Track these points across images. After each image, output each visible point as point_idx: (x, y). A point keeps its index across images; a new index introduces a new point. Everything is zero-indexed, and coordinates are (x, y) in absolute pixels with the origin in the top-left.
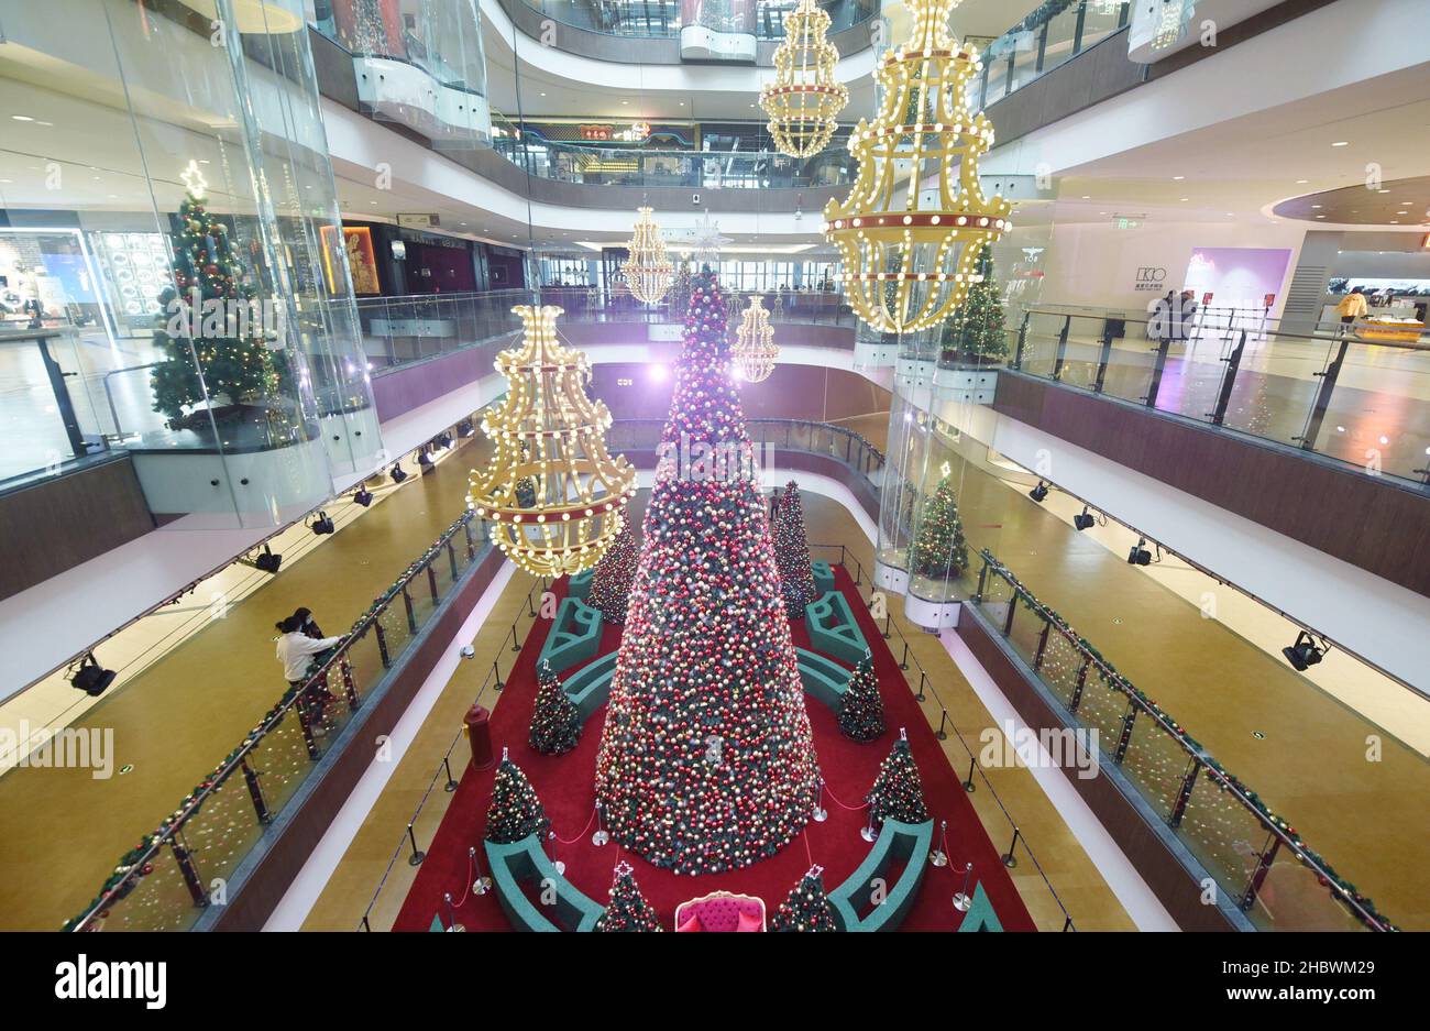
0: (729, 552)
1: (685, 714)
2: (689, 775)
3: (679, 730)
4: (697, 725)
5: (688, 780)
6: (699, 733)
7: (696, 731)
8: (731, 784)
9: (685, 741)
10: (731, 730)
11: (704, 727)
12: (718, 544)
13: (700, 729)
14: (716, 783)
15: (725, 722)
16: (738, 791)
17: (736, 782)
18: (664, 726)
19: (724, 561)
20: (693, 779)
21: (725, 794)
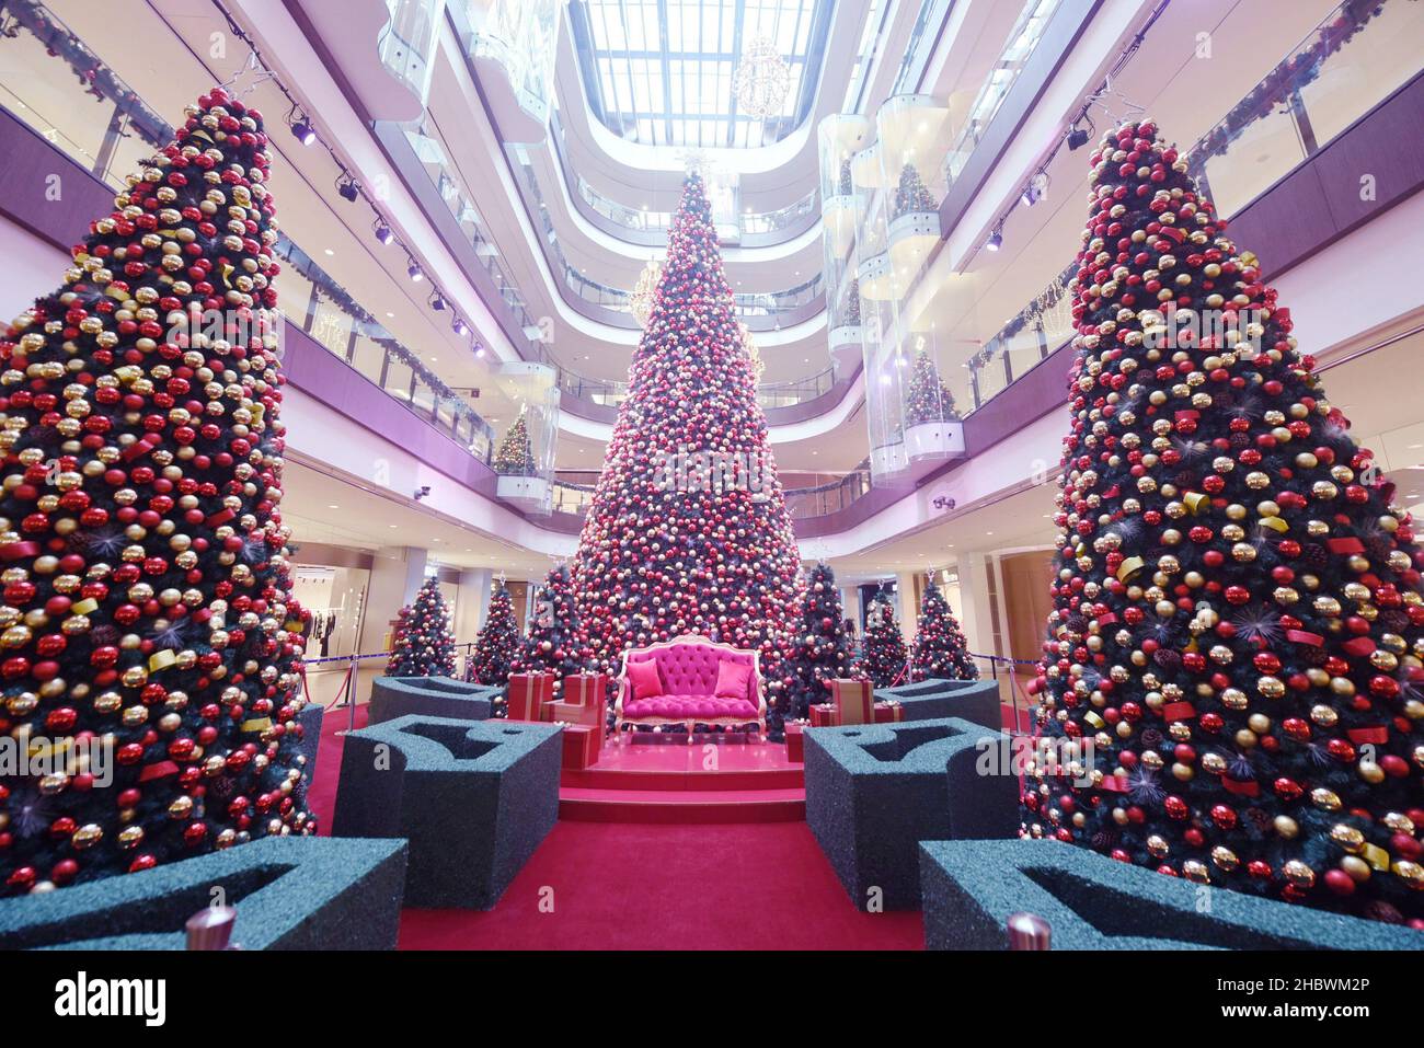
0: (711, 352)
1: (659, 507)
2: (659, 581)
3: (651, 526)
4: (672, 520)
5: (658, 588)
6: (675, 529)
7: (670, 526)
8: (712, 596)
9: (657, 538)
10: (714, 529)
11: (680, 521)
12: (700, 343)
13: (676, 524)
14: (694, 592)
15: (707, 518)
16: (722, 607)
17: (720, 595)
18: (632, 525)
19: (707, 358)
20: (665, 586)
21: (705, 606)
